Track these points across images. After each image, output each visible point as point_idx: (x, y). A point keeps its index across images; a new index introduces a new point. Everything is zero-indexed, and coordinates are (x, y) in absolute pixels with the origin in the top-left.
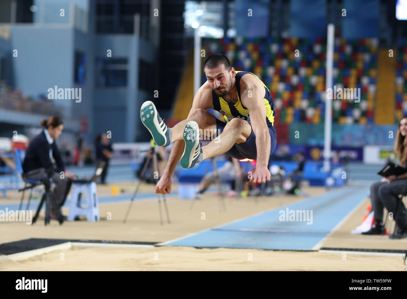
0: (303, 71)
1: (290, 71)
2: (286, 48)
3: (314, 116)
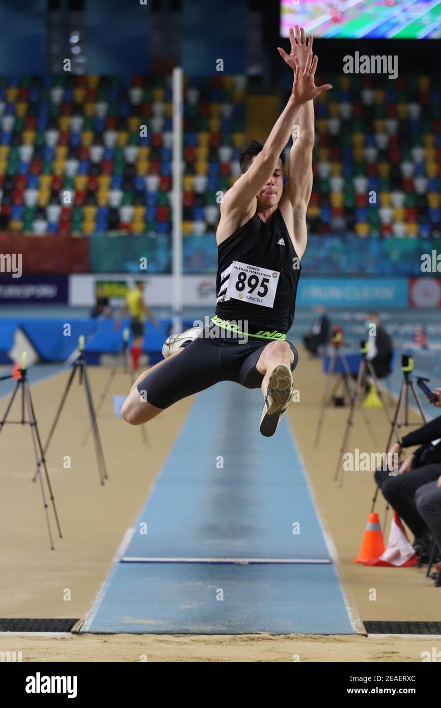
0: (111, 137)
1: (88, 137)
2: (79, 94)
3: (133, 219)
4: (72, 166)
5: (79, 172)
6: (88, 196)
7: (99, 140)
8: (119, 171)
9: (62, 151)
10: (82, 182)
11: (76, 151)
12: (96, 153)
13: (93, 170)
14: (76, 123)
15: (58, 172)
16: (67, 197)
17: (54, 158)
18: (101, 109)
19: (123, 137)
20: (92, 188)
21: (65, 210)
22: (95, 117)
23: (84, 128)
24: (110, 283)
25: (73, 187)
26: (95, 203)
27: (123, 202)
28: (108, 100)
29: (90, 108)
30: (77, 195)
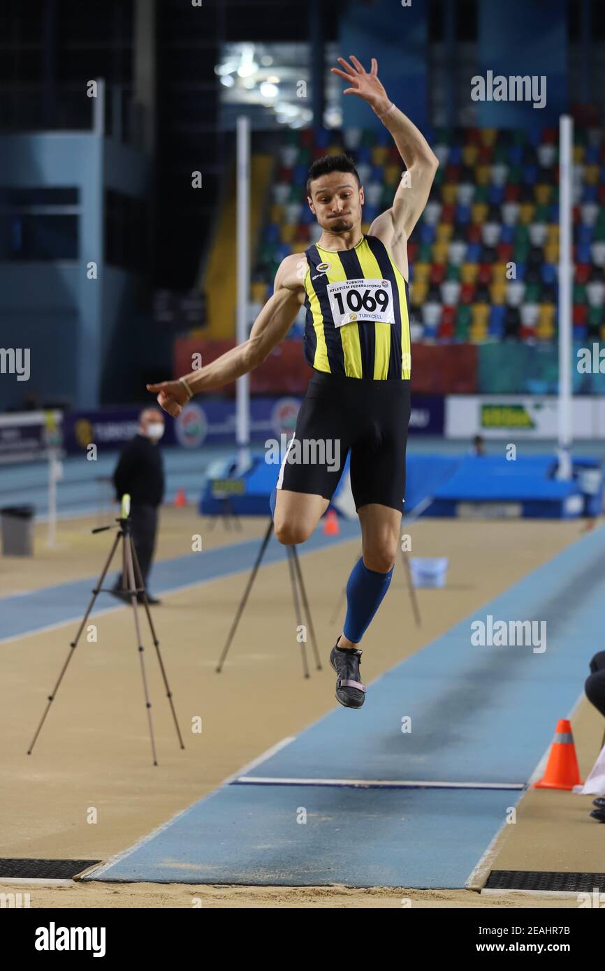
0: (511, 212)
1: (480, 212)
2: (470, 155)
3: (539, 321)
4: (458, 251)
5: (467, 258)
6: (480, 290)
7: (495, 215)
8: (522, 256)
9: (445, 231)
10: (470, 272)
11: (464, 230)
12: (491, 233)
13: (487, 257)
14: (465, 192)
15: (440, 258)
16: (451, 291)
17: (434, 240)
18: (499, 173)
19: (528, 210)
20: (485, 280)
21: (447, 311)
22: (490, 184)
23: (475, 200)
24: (501, 407)
25: (460, 280)
26: (488, 300)
27: (526, 299)
28: (508, 163)
29: (483, 173)
30: (465, 288)
